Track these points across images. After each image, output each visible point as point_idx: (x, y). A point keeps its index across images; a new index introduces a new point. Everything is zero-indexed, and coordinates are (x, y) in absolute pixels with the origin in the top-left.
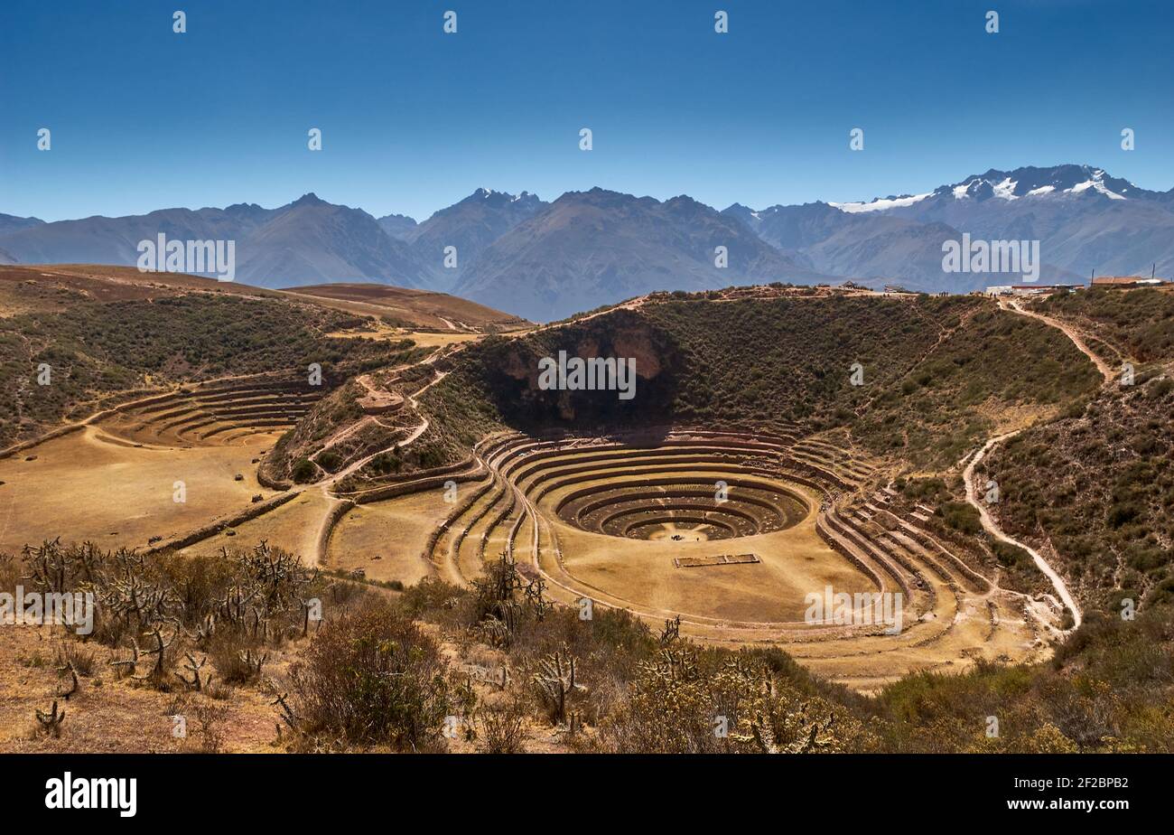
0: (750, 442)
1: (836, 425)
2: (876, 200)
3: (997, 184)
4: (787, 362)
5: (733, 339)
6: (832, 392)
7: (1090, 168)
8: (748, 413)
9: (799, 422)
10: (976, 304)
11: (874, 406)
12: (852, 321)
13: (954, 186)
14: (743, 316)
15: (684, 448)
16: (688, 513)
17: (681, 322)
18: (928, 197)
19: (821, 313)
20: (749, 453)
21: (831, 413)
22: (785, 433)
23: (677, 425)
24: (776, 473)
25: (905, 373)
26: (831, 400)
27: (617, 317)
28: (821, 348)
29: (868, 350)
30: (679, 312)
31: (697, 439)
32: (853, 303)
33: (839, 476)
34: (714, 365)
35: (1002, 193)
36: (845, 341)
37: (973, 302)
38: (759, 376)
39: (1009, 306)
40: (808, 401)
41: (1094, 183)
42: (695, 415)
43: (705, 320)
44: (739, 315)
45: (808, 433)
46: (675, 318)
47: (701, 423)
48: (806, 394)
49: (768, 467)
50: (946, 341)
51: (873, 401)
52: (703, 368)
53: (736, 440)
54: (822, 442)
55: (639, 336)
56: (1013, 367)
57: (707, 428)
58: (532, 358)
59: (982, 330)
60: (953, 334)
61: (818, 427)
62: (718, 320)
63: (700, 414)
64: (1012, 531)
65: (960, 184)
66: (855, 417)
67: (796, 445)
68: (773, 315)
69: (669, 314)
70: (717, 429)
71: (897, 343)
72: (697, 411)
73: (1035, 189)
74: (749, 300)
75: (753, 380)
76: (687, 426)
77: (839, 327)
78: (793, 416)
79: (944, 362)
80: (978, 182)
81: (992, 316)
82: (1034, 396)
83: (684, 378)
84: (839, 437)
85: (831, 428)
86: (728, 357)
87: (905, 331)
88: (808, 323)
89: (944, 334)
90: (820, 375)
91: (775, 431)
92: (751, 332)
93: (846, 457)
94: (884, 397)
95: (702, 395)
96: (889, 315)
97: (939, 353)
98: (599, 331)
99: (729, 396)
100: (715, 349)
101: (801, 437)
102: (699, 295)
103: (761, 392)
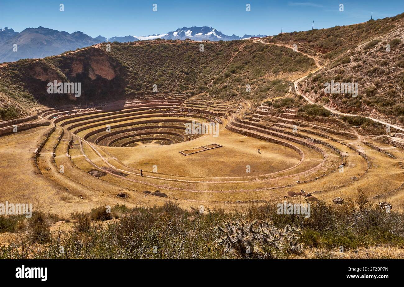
0: (164, 103)
1: (200, 92)
2: (149, 36)
3: (186, 32)
4: (172, 69)
5: (146, 61)
6: (194, 80)
7: (211, 28)
8: (160, 91)
9: (184, 93)
10: (243, 43)
11: (215, 83)
12: (195, 52)
13: (173, 32)
14: (148, 51)
15: (133, 109)
16: (145, 137)
17: (121, 54)
18: (165, 35)
19: (181, 49)
20: (165, 108)
21: (196, 88)
22: (179, 98)
23: (128, 99)
24: (180, 115)
25: (223, 70)
26: (194, 83)
27: (90, 51)
28: (184, 63)
29: (204, 63)
30: (118, 50)
31: (139, 104)
32: (193, 45)
33: (212, 111)
34: (140, 72)
35: (187, 35)
36: (193, 60)
37: (242, 42)
38: (161, 76)
39: (258, 41)
40: (185, 84)
41: (213, 33)
42: (135, 94)
43: (131, 54)
44: (146, 51)
45: (189, 97)
46: (117, 53)
47: (139, 98)
48: (183, 82)
49: (175, 112)
50: (236, 57)
51: (214, 82)
52: (135, 74)
53: (157, 103)
54: (197, 99)
55: (103, 60)
56: (270, 62)
57: (143, 99)
58: (49, 70)
59: (250, 51)
60: (238, 54)
61: (193, 94)
62: (137, 54)
63: (138, 94)
64: (347, 111)
65: (175, 31)
66: (207, 88)
67: (185, 102)
68: (161, 51)
69: (114, 51)
70: (148, 99)
71: (215, 59)
72: (137, 92)
73: (197, 34)
74: (149, 45)
75: (159, 78)
76: (133, 99)
77: (190, 54)
78: (181, 91)
79: (239, 63)
80: (180, 31)
81: (253, 46)
82: (286, 70)
83: (127, 78)
84: (204, 96)
85: (199, 94)
86: (145, 69)
87: (217, 55)
88: (176, 53)
89: (234, 54)
90: (187, 73)
91: (174, 97)
92: (153, 58)
93: (211, 103)
94: (218, 79)
95: (137, 85)
96: (209, 49)
97: (234, 61)
98: (82, 58)
99: (150, 85)
100: (138, 66)
101: (187, 99)
102: (125, 44)
103: (164, 82)
